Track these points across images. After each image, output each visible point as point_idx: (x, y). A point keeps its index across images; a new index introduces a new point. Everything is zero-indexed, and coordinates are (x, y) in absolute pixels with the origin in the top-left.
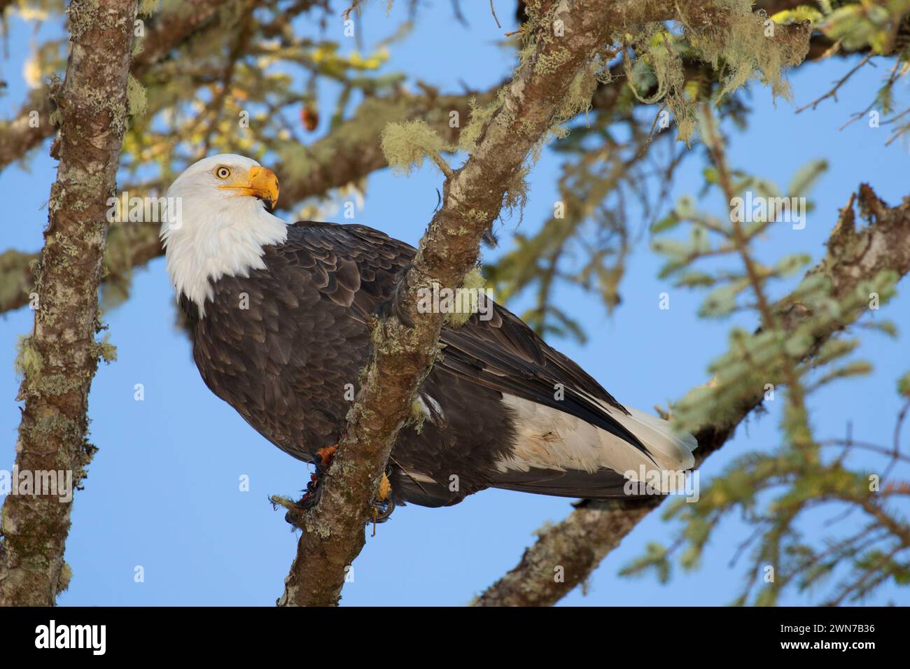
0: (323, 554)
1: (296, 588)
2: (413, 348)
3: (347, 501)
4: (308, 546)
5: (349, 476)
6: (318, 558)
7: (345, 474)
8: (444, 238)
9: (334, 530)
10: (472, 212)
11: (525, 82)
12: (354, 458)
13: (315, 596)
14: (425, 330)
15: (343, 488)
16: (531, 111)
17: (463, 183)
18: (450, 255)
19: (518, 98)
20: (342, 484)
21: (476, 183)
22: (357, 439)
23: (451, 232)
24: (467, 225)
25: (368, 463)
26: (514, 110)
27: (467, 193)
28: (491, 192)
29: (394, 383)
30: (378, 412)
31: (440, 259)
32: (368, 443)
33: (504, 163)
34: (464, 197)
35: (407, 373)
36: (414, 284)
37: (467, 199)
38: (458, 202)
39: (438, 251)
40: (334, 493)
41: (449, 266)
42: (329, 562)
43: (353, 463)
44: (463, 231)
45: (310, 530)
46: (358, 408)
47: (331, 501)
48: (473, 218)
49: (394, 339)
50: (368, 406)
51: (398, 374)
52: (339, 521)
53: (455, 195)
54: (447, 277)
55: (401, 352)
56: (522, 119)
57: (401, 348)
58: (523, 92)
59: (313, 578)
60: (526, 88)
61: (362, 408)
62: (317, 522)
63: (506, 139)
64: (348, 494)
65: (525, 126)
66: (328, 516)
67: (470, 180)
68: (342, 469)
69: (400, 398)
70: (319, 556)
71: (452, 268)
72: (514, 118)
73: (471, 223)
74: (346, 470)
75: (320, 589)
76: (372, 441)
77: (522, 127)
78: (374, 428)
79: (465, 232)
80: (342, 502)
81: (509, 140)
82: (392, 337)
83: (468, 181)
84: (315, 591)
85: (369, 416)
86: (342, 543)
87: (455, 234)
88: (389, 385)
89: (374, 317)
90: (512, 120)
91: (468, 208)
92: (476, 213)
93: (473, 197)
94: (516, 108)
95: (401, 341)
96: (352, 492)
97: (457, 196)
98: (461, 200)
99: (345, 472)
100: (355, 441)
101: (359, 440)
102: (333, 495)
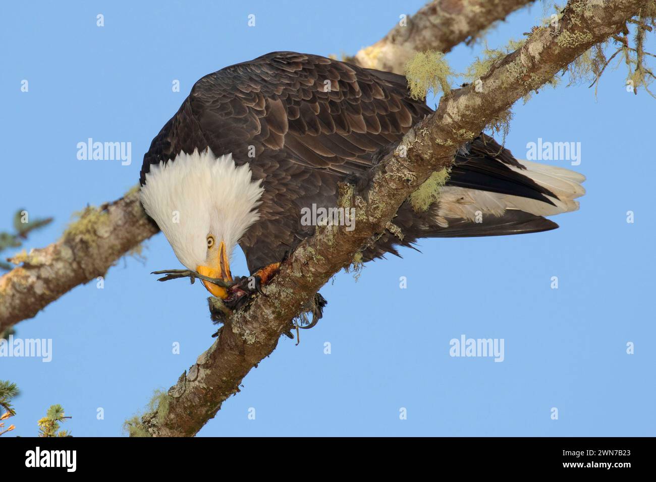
0: (242, 353)
1: (208, 372)
2: (375, 220)
3: (276, 318)
4: (229, 342)
5: (285, 300)
6: (235, 354)
7: (282, 298)
8: (430, 144)
9: (258, 338)
10: (462, 131)
11: (544, 47)
12: (294, 289)
13: (224, 382)
14: (389, 208)
15: (276, 308)
16: (542, 70)
17: (462, 107)
18: (432, 158)
19: (534, 57)
20: (276, 305)
21: (474, 110)
22: (301, 274)
23: (439, 141)
24: (454, 140)
25: (304, 294)
26: (528, 66)
27: (463, 116)
28: (483, 119)
29: (348, 241)
30: (327, 259)
31: (422, 159)
32: (311, 280)
33: (503, 101)
34: (460, 118)
35: (362, 236)
36: (392, 171)
37: (462, 120)
38: (453, 121)
39: (422, 153)
40: (267, 309)
41: (428, 165)
42: (244, 359)
43: (292, 291)
44: (449, 142)
45: (235, 331)
46: (311, 252)
47: (261, 314)
48: (462, 135)
49: (361, 209)
50: (320, 253)
51: (356, 236)
52: (263, 331)
53: (451, 114)
54: (423, 173)
55: (364, 220)
56: (532, 74)
57: (365, 217)
58: (540, 54)
59: (227, 368)
60: (543, 52)
61: (314, 253)
62: (243, 327)
63: (512, 84)
64: (279, 314)
65: (533, 80)
66: (255, 325)
67: (469, 107)
68: (279, 293)
69: (350, 253)
70: (238, 353)
71: (429, 167)
72: (525, 72)
73: (459, 139)
74: (283, 295)
75: (229, 378)
76: (314, 279)
77: (530, 80)
78: (319, 270)
79: (451, 144)
80: (272, 317)
81: (514, 86)
82: (360, 207)
83: (467, 107)
84: (224, 378)
85: (318, 260)
86: (261, 348)
87: (442, 144)
88: (344, 242)
89: (346, 185)
90: (523, 72)
91: (460, 127)
92: (466, 132)
93: (467, 120)
94: (530, 65)
95: (367, 212)
96: (283, 312)
97: (453, 116)
98: (456, 120)
99: (282, 296)
100: (299, 275)
101: (303, 276)
102: (265, 311)
